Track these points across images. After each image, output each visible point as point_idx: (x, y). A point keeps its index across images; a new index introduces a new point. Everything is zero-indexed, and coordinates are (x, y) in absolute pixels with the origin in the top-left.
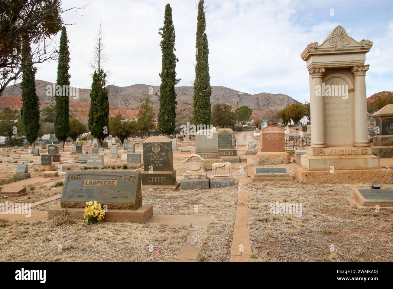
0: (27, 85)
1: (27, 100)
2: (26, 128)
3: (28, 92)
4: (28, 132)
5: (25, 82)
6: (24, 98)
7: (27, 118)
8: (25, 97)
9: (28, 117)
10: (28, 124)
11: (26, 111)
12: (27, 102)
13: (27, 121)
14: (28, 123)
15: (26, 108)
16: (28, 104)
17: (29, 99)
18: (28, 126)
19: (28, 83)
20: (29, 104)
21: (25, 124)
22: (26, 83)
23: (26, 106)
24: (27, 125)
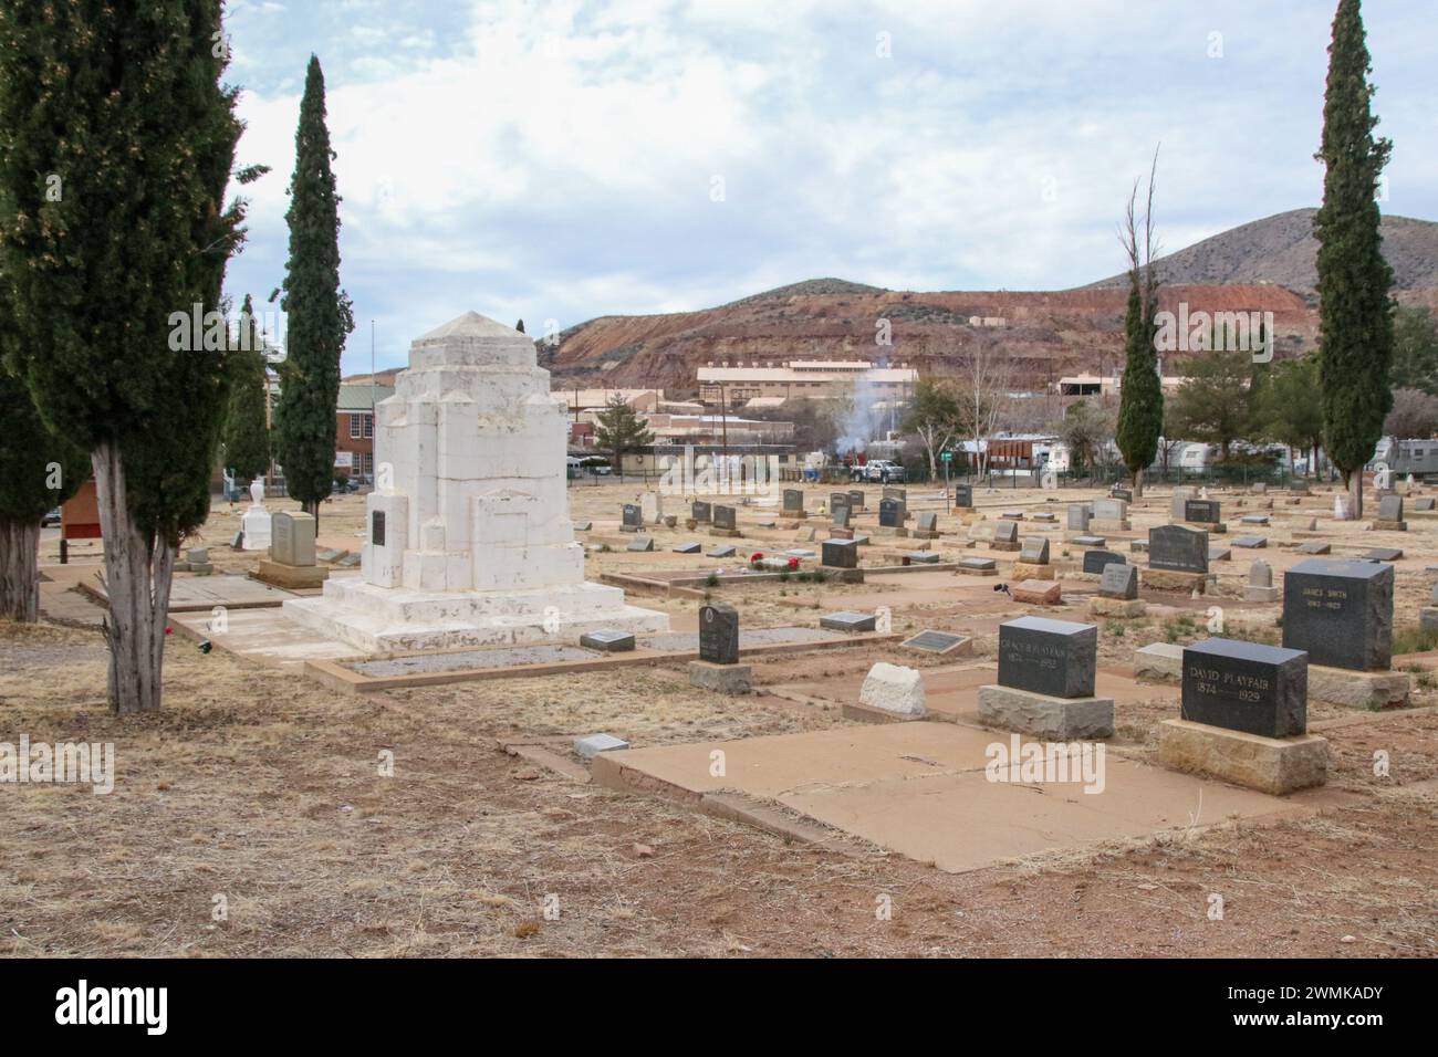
0: (1342, 219)
1: (1341, 287)
2: (1331, 408)
3: (1348, 251)
4: (1336, 426)
5: (1337, 209)
6: (1330, 281)
7: (1336, 364)
8: (1333, 275)
9: (1339, 362)
10: (1343, 389)
11: (1334, 334)
12: (1339, 297)
13: (1334, 377)
14: (1341, 385)
15: (1334, 320)
16: (1342, 303)
17: (1348, 282)
18: (1338, 400)
19: (1347, 213)
20: (1347, 303)
21: (1326, 390)
22: (1339, 214)
23: (1333, 315)
24: (1333, 395)
